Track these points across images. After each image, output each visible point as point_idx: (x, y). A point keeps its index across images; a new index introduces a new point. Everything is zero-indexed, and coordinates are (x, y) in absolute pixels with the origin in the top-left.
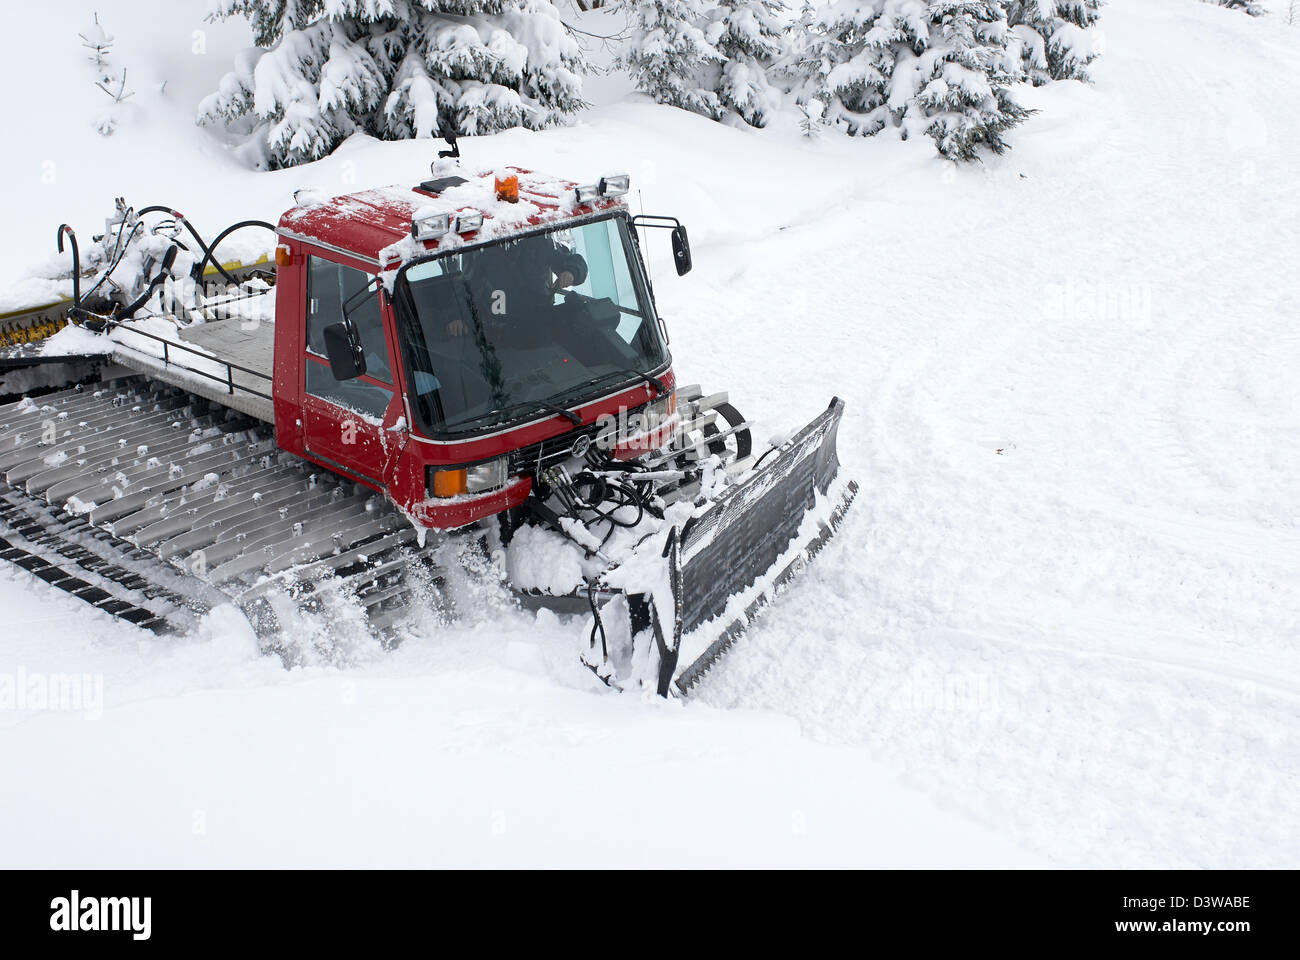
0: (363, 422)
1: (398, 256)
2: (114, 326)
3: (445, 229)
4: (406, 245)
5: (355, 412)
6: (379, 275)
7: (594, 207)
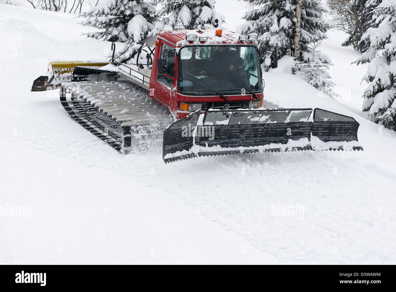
0: (167, 89)
1: (181, 44)
2: (120, 64)
3: (195, 39)
4: (184, 42)
5: (166, 86)
6: (175, 48)
7: (245, 42)
